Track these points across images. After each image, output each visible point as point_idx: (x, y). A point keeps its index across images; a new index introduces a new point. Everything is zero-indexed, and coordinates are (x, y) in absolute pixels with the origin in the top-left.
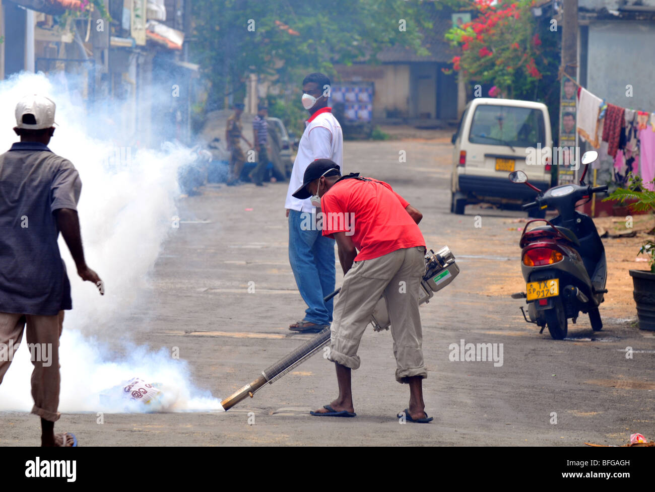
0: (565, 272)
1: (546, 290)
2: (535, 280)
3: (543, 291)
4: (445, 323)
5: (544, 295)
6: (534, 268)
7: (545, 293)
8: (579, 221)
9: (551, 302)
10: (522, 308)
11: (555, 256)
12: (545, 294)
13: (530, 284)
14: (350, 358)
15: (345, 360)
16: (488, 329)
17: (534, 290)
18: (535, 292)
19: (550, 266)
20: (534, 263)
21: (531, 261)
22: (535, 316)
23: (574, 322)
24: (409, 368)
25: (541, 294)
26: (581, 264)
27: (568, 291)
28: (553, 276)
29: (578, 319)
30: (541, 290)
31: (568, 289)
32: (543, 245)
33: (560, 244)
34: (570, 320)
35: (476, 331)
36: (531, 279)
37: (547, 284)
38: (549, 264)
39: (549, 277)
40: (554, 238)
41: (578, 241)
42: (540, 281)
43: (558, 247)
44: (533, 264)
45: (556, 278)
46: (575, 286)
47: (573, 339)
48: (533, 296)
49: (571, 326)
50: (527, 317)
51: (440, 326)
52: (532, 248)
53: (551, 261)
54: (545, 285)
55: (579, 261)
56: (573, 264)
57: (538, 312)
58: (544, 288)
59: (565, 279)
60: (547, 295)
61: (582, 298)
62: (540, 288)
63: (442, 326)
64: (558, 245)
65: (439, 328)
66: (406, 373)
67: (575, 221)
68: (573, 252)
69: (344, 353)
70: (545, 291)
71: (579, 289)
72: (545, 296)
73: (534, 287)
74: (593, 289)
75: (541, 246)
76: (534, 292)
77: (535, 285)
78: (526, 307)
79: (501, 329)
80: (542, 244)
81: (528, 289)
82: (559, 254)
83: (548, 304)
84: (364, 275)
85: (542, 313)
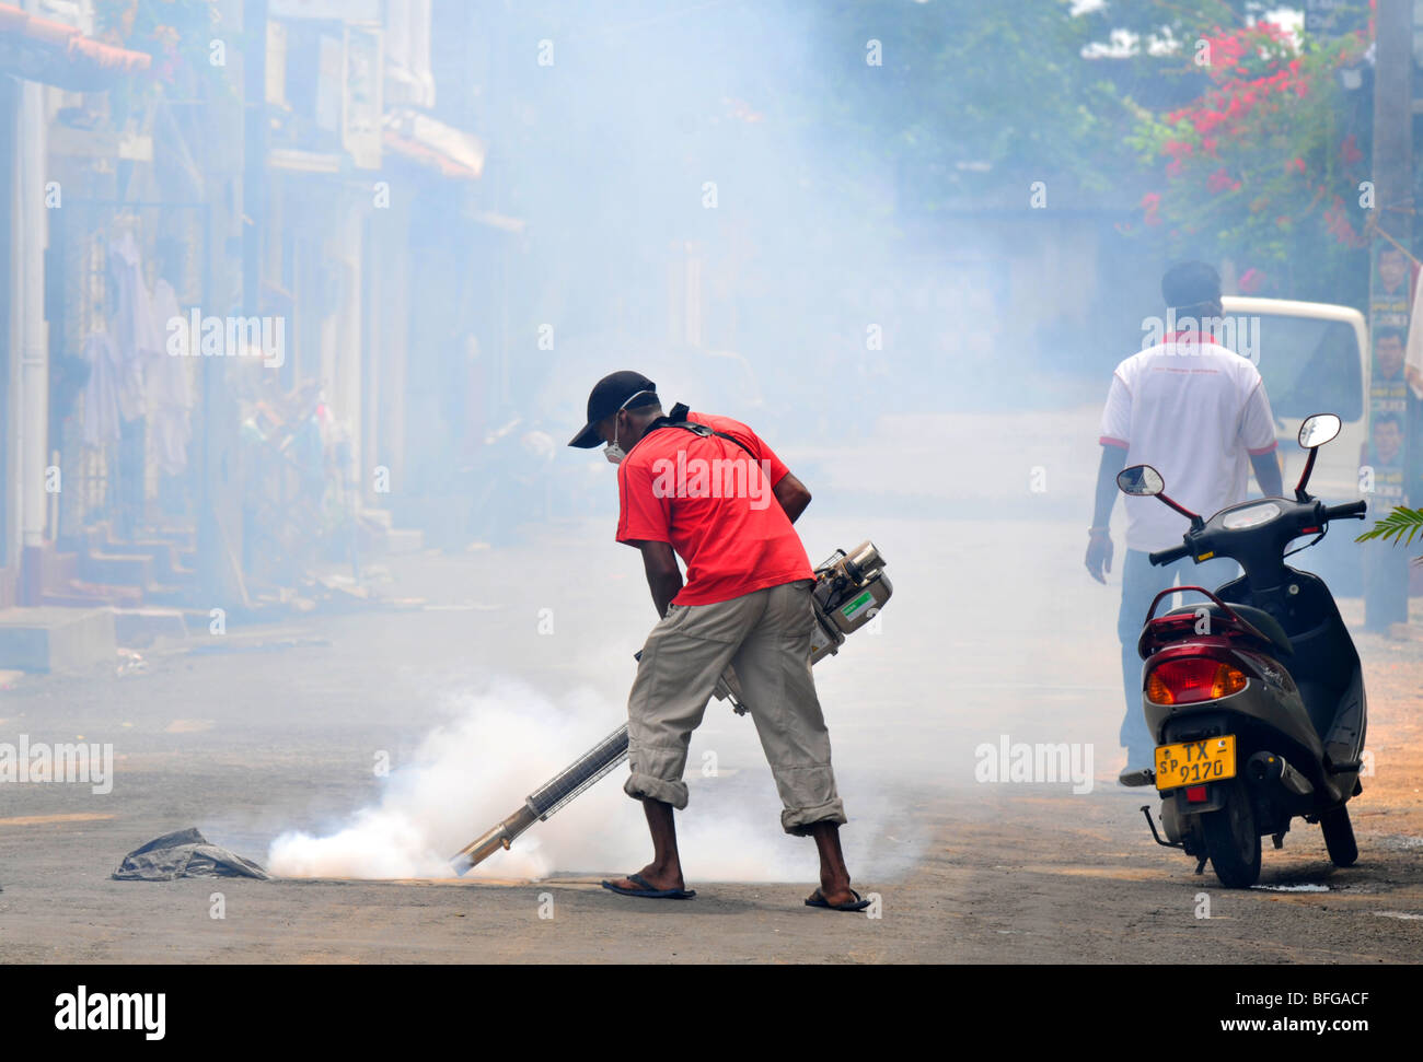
0: (1252, 718)
1: (1204, 764)
2: (1177, 740)
3: (1196, 766)
4: (964, 848)
5: (1198, 778)
6: (1174, 709)
7: (1202, 771)
8: (1294, 590)
9: (1216, 793)
10: (1146, 809)
11: (1226, 677)
12: (1201, 774)
13: (1163, 750)
14: (668, 784)
15: (658, 788)
16: (1068, 863)
17: (1174, 763)
18: (1177, 770)
19: (1215, 704)
20: (1175, 696)
21: (1167, 691)
22: (1177, 829)
23: (1278, 844)
24: (802, 809)
25: (1192, 774)
26: (1294, 700)
27: (1262, 766)
28: (1222, 727)
29: (1288, 837)
30: (1190, 765)
31: (1260, 761)
32: (1197, 652)
33: (1237, 649)
34: (1267, 841)
35: (1036, 869)
36: (1168, 738)
37: (1206, 750)
38: (1211, 699)
39: (1212, 732)
40: (1223, 633)
41: (1289, 642)
42: (1188, 740)
43: (1236, 656)
44: (1170, 697)
45: (1228, 733)
46: (1276, 754)
47: (1274, 888)
48: (1173, 779)
49: (1271, 855)
50: (1162, 833)
51: (949, 857)
52: (1167, 659)
53: (1216, 692)
54: (1202, 752)
55: (1290, 690)
56: (1273, 698)
57: (1187, 819)
58: (1199, 758)
59: (1252, 736)
60: (1205, 776)
61: (1296, 783)
62: (1189, 759)
63: (955, 856)
64: (1233, 651)
65: (944, 861)
66: (798, 818)
67: (1285, 590)
68: (1273, 669)
69: (655, 776)
70: (1201, 767)
71: (1288, 761)
72: (1202, 780)
73: (1173, 758)
74: (1327, 760)
75: (1193, 652)
76: (1173, 767)
77: (1177, 751)
78: (1157, 807)
79: (1101, 863)
80: (1194, 648)
81: (1159, 761)
82: (1235, 674)
83: (1209, 800)
84: (688, 631)
85: (1196, 821)
